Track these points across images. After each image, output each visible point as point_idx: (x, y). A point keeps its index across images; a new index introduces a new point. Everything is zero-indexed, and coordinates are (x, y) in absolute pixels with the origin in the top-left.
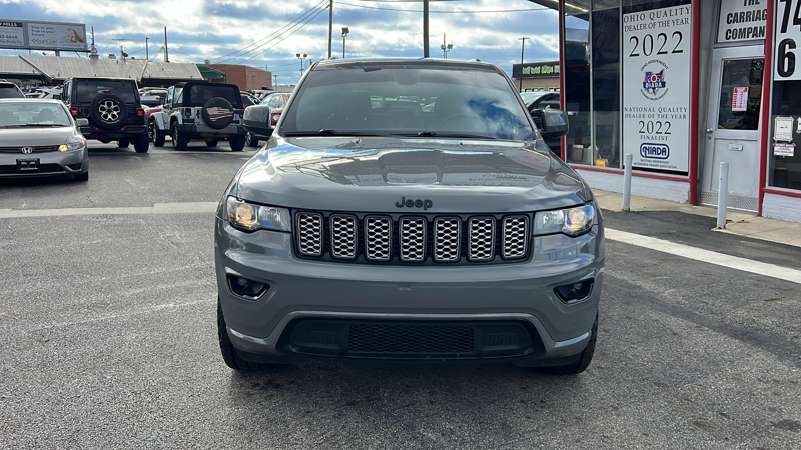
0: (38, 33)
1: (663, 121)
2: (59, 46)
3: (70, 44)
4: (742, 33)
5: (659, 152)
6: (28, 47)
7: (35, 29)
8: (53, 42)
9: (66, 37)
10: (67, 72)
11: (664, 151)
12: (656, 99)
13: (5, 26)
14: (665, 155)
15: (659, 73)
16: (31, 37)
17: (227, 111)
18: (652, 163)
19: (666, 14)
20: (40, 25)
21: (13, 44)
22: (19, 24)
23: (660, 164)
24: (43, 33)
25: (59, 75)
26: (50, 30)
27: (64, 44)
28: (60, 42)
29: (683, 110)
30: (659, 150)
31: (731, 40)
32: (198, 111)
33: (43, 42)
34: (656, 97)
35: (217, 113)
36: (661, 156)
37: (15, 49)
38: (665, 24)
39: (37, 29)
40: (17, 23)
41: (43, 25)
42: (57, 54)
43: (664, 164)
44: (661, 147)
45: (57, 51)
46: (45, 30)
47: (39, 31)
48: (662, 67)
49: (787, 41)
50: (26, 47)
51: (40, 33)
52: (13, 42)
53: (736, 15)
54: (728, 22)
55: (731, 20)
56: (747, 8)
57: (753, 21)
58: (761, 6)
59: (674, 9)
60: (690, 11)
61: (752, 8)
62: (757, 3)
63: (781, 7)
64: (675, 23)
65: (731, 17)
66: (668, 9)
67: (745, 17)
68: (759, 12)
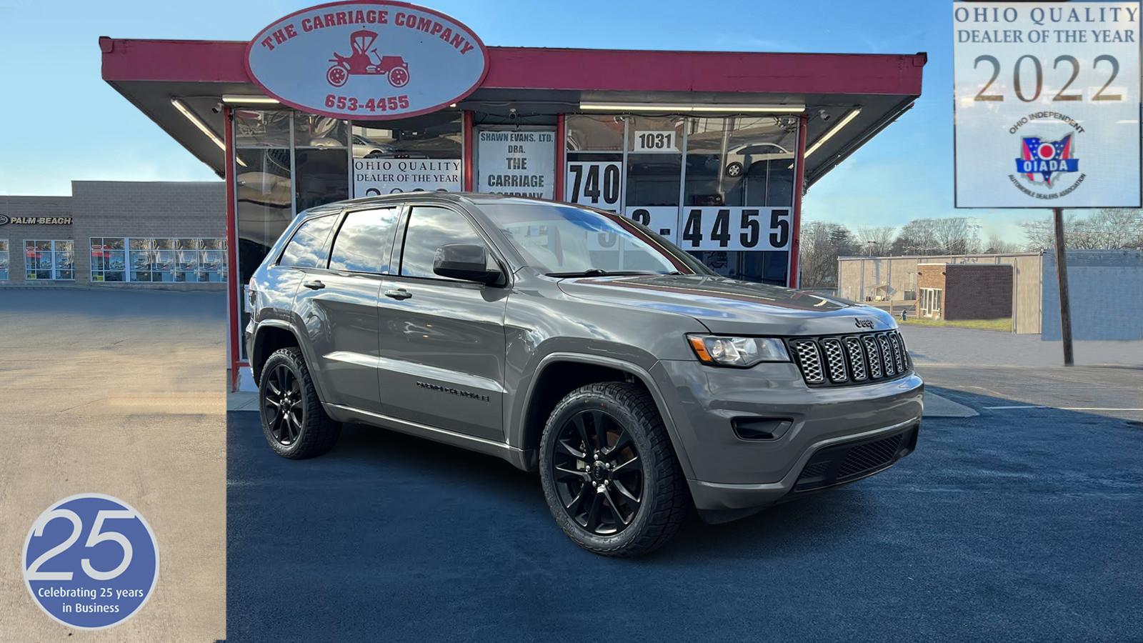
19: (424, 167)
38: (423, 178)
53: (499, 177)
54: (489, 184)
55: (494, 183)
56: (511, 173)
57: (520, 185)
58: (529, 172)
59: (435, 162)
60: (459, 167)
61: (518, 172)
62: (523, 168)
63: (571, 176)
64: (439, 179)
65: (494, 179)
66: (427, 162)
67: (510, 181)
68: (526, 177)
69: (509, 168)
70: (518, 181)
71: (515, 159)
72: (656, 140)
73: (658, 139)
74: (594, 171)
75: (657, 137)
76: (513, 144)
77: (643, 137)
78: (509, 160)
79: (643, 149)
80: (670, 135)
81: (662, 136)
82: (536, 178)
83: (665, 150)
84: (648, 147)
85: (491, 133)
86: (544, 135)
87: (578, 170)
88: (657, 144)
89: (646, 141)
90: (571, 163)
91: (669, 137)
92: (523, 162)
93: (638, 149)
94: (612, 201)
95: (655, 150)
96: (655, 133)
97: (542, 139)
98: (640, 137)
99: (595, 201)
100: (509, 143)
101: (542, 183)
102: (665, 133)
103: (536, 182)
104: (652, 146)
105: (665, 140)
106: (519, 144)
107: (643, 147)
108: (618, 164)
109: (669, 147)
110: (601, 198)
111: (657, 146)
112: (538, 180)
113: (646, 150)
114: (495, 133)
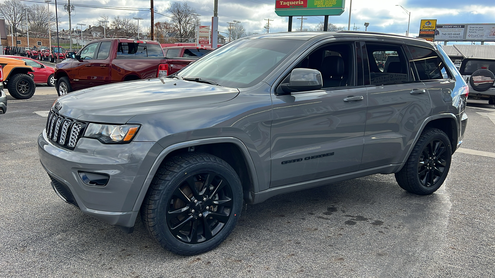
0: (473, 31)
2: (484, 38)
3: (492, 37)
6: (465, 40)
7: (472, 29)
8: (481, 36)
9: (490, 32)
10: (478, 54)
13: (454, 28)
16: (468, 34)
17: (489, 79)
20: (475, 26)
21: (456, 39)
22: (463, 26)
24: (476, 31)
25: (472, 57)
26: (481, 29)
27: (488, 37)
28: (486, 36)
32: (468, 78)
33: (475, 36)
35: (480, 80)
37: (457, 41)
39: (473, 29)
40: (462, 26)
41: (477, 26)
42: (482, 44)
45: (483, 42)
46: (478, 29)
47: (474, 30)
50: (464, 40)
51: (475, 31)
52: (457, 37)
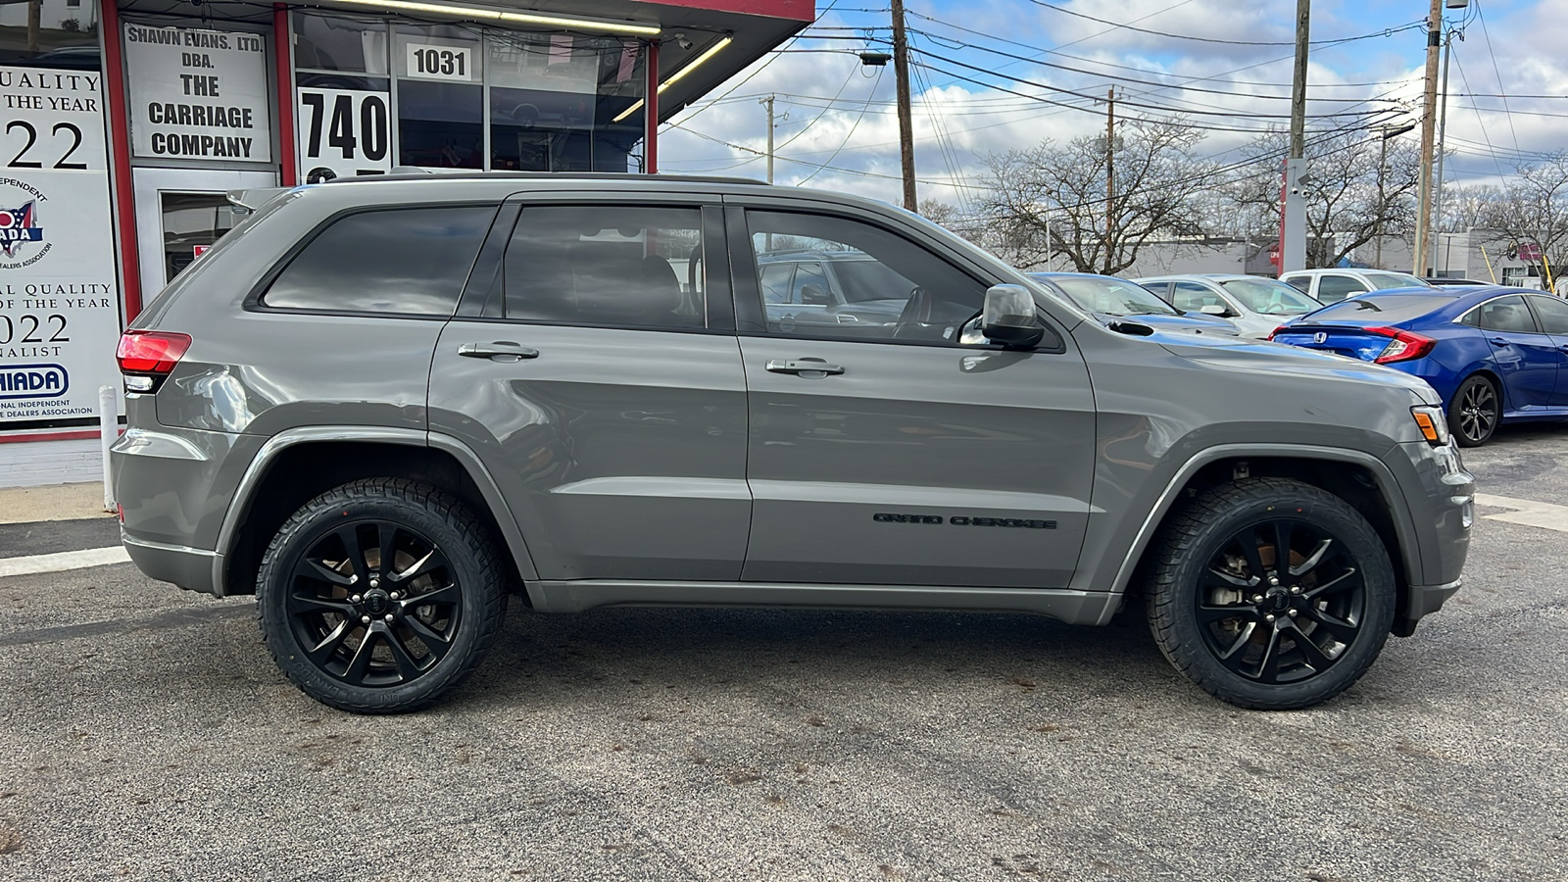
1: (42, 315)
4: (191, 144)
5: (36, 384)
11: (51, 379)
12: (17, 265)
14: (57, 386)
15: (18, 208)
18: (17, 410)
19: (28, 82)
23: (40, 409)
29: (100, 290)
30: (35, 378)
31: (167, 154)
34: (13, 261)
36: (43, 390)
38: (28, 102)
43: (56, 407)
44: (43, 372)
48: (30, 197)
49: (322, 172)
53: (169, 107)
54: (152, 120)
55: (160, 117)
56: (193, 100)
57: (210, 124)
58: (226, 100)
59: (50, 74)
60: (97, 86)
61: (205, 101)
62: (213, 94)
63: (306, 112)
64: (59, 105)
65: (160, 110)
66: (33, 73)
67: (191, 115)
68: (220, 110)
69: (187, 92)
70: (206, 116)
71: (196, 77)
72: (442, 62)
73: (444, 59)
74: (344, 104)
75: (444, 55)
76: (192, 50)
77: (420, 53)
78: (186, 78)
79: (421, 74)
80: (462, 54)
81: (450, 54)
82: (238, 113)
83: (455, 77)
84: (429, 70)
85: (148, 28)
86: (246, 40)
87: (316, 101)
88: (444, 67)
89: (426, 61)
90: (303, 90)
91: (461, 57)
92: (211, 83)
93: (413, 72)
94: (378, 155)
95: (440, 76)
96: (439, 50)
97: (243, 46)
98: (415, 54)
99: (348, 154)
100: (183, 48)
101: (250, 122)
102: (456, 51)
103: (238, 119)
104: (436, 71)
105: (456, 61)
106: (201, 51)
107: (421, 70)
108: (383, 96)
109: (462, 73)
110: (358, 150)
111: (444, 71)
112: (241, 116)
113: (426, 75)
114: (155, 29)
